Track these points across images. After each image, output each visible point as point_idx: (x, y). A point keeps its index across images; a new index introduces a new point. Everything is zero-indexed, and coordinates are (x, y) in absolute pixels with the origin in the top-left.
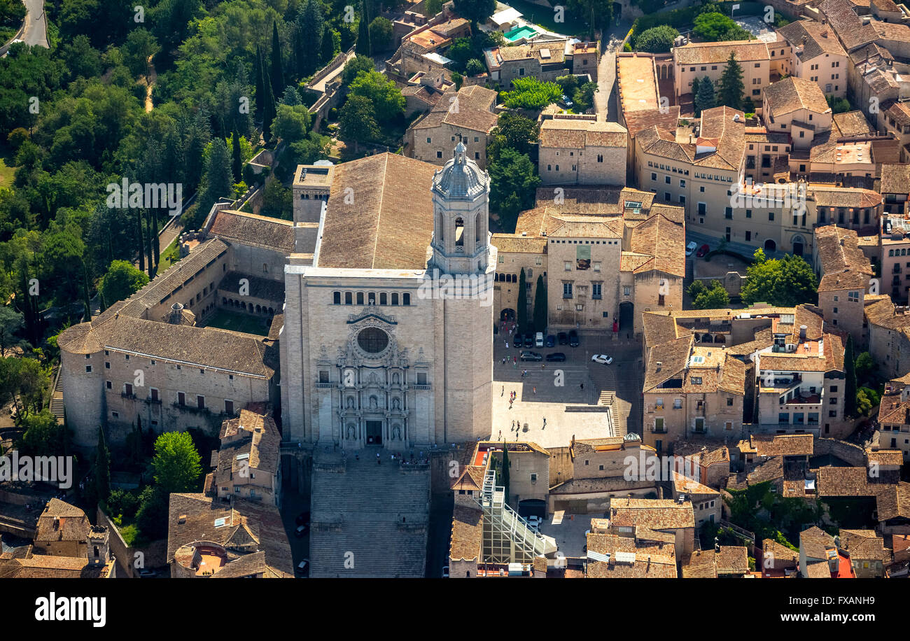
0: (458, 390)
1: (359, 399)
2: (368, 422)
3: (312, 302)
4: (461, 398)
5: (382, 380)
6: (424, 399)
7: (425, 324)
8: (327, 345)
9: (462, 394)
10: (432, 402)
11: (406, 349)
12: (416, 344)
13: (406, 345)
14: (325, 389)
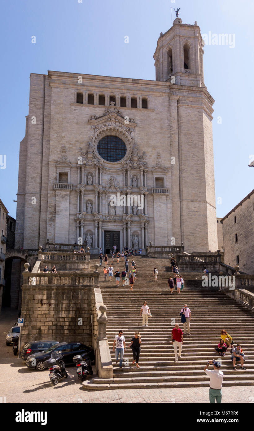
0: (192, 201)
1: (99, 205)
2: (106, 232)
3: (55, 101)
4: (196, 209)
5: (121, 184)
6: (163, 206)
7: (162, 128)
8: (67, 146)
9: (197, 204)
10: (170, 211)
11: (144, 153)
12: (154, 148)
13: (145, 149)
14: (63, 193)
